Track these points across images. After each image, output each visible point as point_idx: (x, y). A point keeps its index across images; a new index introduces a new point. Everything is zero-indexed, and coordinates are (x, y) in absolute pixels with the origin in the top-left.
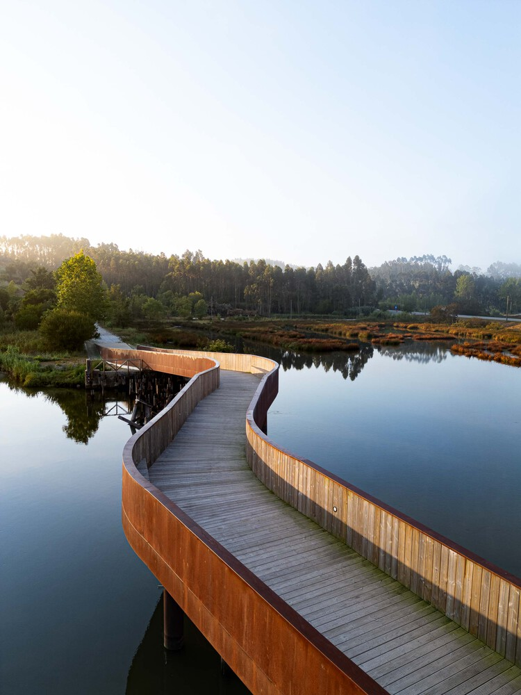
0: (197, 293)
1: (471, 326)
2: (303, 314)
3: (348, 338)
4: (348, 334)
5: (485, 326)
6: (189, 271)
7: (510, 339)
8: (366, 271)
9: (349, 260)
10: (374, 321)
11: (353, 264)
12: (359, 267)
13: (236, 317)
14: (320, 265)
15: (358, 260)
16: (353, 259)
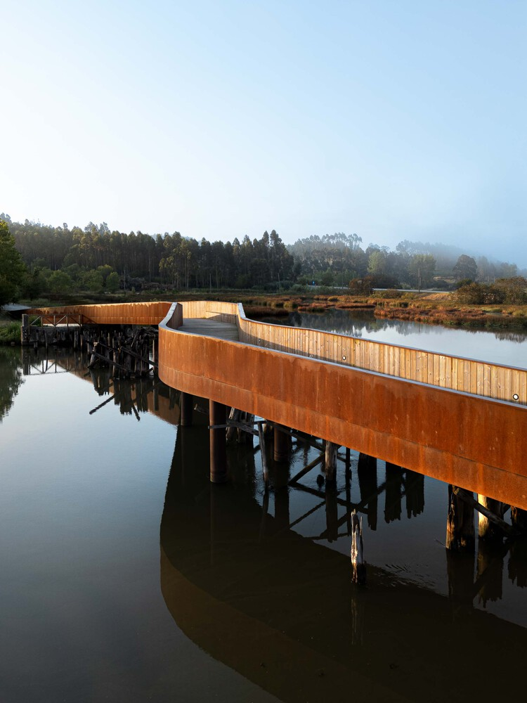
0: (106, 266)
1: (387, 296)
2: (223, 288)
3: (273, 308)
4: (273, 304)
5: (400, 297)
6: (97, 243)
7: (425, 306)
8: (283, 246)
9: (266, 234)
10: (294, 294)
11: (270, 239)
12: (276, 243)
13: (153, 290)
14: (236, 239)
15: (275, 235)
16: (269, 233)
